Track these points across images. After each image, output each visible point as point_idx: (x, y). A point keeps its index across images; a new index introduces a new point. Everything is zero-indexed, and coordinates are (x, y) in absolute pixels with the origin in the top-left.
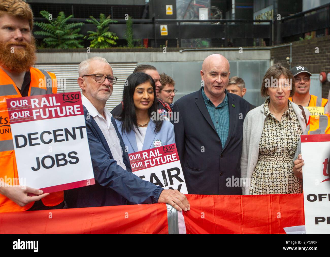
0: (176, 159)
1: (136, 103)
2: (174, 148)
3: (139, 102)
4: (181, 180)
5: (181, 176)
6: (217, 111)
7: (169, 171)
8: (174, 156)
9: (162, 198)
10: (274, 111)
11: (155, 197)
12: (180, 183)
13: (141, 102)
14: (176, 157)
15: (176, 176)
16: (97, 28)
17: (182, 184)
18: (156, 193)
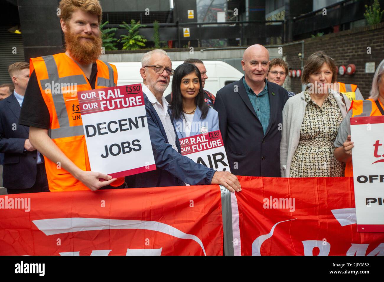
0: (221, 145)
1: (183, 93)
2: (219, 135)
3: (185, 92)
4: (225, 164)
5: (226, 160)
6: (258, 99)
7: (214, 155)
8: (219, 141)
9: (216, 179)
10: (315, 98)
11: (208, 179)
12: (225, 167)
13: (187, 92)
14: (220, 142)
15: (221, 160)
16: (129, 32)
17: (226, 168)
18: (209, 175)
